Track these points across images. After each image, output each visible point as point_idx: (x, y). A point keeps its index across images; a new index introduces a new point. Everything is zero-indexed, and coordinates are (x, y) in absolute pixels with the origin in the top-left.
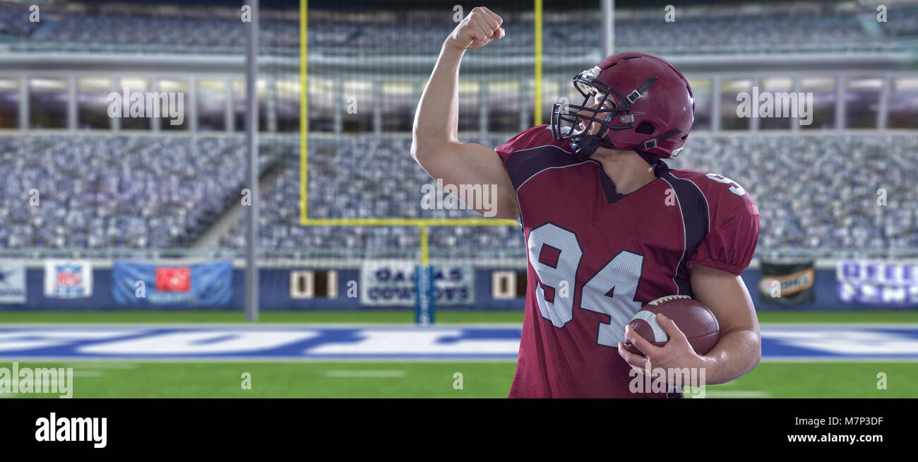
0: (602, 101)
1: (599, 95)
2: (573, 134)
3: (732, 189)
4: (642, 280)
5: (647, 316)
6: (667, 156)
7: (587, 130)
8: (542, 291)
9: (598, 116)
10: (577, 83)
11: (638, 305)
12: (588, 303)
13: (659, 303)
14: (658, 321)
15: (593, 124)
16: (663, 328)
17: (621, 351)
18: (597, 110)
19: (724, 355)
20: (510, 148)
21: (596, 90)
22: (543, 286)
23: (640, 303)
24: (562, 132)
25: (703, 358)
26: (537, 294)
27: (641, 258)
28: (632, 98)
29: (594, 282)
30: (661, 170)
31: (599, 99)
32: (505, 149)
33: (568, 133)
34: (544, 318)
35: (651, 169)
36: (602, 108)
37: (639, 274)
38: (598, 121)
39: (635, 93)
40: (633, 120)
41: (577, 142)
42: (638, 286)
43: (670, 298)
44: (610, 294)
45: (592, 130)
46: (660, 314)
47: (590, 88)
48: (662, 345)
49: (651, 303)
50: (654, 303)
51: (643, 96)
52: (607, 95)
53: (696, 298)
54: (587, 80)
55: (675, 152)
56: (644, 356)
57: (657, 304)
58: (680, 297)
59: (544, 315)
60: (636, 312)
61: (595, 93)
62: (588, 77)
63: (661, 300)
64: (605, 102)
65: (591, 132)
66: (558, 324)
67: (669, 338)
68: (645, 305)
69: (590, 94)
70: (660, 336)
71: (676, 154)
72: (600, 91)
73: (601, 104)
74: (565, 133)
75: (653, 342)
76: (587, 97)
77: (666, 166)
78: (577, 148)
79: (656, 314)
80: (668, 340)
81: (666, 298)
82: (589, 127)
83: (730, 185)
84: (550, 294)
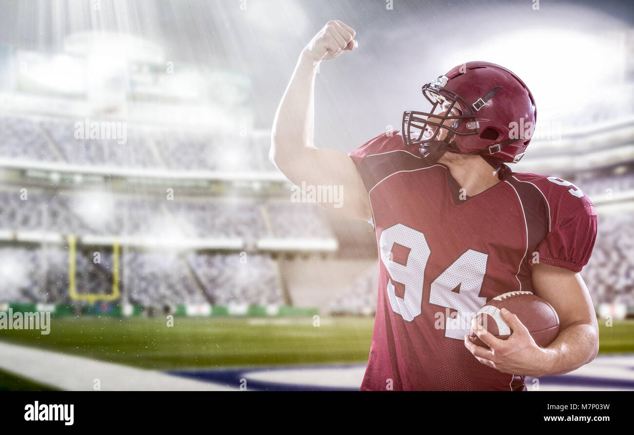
0: (449, 109)
1: (446, 103)
2: (422, 140)
3: (571, 191)
4: (486, 277)
5: (492, 310)
6: (511, 160)
7: (435, 136)
8: (393, 287)
9: (445, 123)
10: (426, 91)
11: (483, 300)
12: (435, 298)
13: (502, 298)
14: (502, 315)
15: (441, 130)
16: (507, 322)
17: (468, 344)
18: (444, 117)
19: (564, 348)
20: (362, 154)
21: (444, 98)
22: (394, 283)
23: (485, 299)
24: (412, 138)
25: (544, 351)
26: (388, 290)
27: (485, 257)
28: (478, 106)
29: (441, 279)
30: (504, 174)
31: (446, 107)
32: (359, 153)
33: (417, 138)
34: (394, 313)
35: (495, 173)
36: (449, 115)
37: (484, 272)
38: (445, 127)
39: (480, 101)
40: (478, 127)
41: (425, 147)
42: (483, 282)
43: (513, 293)
44: (457, 290)
45: (440, 136)
46: (503, 309)
47: (438, 96)
48: (505, 338)
49: (495, 299)
50: (498, 298)
51: (489, 103)
52: (454, 103)
53: (538, 294)
54: (435, 88)
55: (517, 157)
56: (488, 348)
57: (501, 300)
58: (523, 293)
59: (395, 310)
60: (481, 307)
61: (443, 101)
62: (436, 86)
63: (504, 296)
64: (452, 110)
65: (439, 138)
66: (408, 318)
67: (512, 331)
68: (490, 301)
69: (438, 102)
70: (504, 330)
71: (519, 159)
72: (447, 100)
73: (449, 111)
74: (414, 139)
75: (497, 335)
76: (435, 105)
77: (509, 169)
78: (425, 153)
79: (500, 309)
80: (511, 334)
81: (509, 294)
82: (437, 133)
83: (569, 188)
84: (400, 290)
